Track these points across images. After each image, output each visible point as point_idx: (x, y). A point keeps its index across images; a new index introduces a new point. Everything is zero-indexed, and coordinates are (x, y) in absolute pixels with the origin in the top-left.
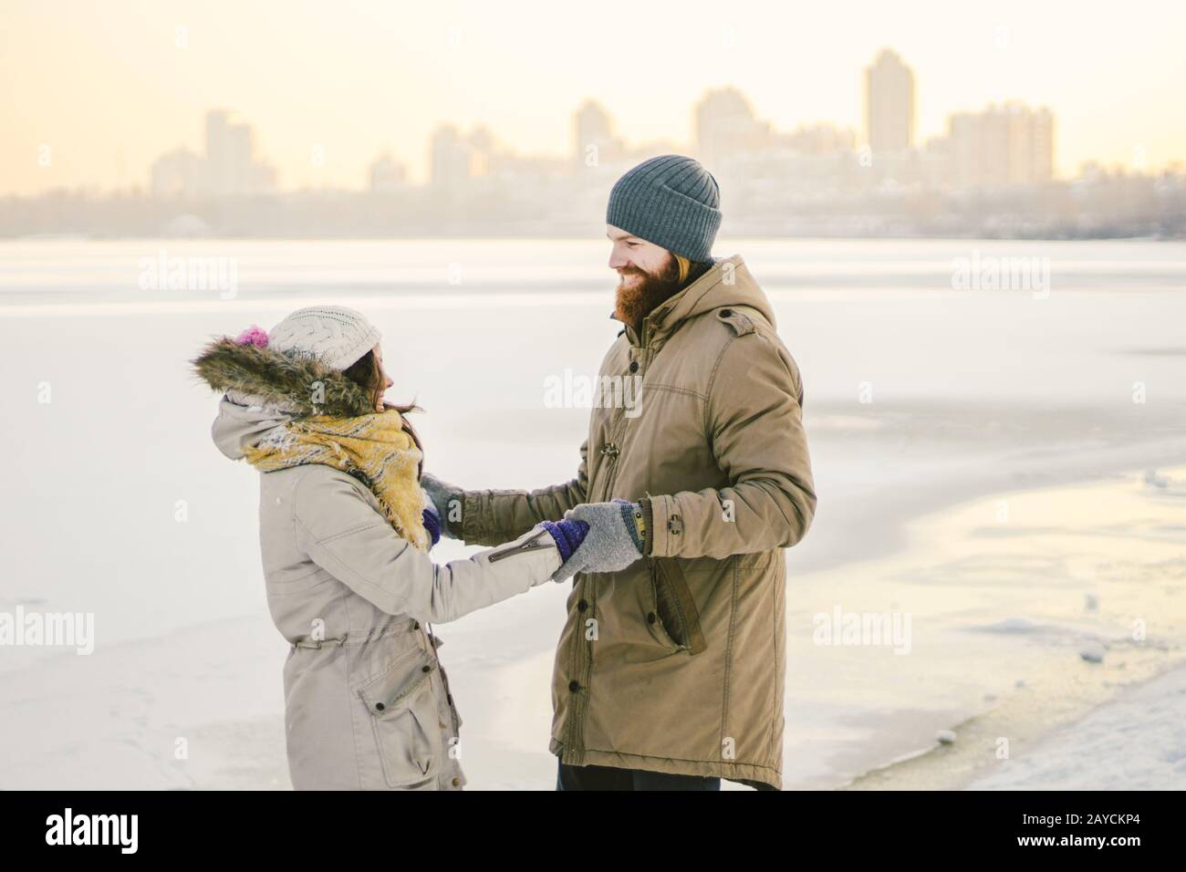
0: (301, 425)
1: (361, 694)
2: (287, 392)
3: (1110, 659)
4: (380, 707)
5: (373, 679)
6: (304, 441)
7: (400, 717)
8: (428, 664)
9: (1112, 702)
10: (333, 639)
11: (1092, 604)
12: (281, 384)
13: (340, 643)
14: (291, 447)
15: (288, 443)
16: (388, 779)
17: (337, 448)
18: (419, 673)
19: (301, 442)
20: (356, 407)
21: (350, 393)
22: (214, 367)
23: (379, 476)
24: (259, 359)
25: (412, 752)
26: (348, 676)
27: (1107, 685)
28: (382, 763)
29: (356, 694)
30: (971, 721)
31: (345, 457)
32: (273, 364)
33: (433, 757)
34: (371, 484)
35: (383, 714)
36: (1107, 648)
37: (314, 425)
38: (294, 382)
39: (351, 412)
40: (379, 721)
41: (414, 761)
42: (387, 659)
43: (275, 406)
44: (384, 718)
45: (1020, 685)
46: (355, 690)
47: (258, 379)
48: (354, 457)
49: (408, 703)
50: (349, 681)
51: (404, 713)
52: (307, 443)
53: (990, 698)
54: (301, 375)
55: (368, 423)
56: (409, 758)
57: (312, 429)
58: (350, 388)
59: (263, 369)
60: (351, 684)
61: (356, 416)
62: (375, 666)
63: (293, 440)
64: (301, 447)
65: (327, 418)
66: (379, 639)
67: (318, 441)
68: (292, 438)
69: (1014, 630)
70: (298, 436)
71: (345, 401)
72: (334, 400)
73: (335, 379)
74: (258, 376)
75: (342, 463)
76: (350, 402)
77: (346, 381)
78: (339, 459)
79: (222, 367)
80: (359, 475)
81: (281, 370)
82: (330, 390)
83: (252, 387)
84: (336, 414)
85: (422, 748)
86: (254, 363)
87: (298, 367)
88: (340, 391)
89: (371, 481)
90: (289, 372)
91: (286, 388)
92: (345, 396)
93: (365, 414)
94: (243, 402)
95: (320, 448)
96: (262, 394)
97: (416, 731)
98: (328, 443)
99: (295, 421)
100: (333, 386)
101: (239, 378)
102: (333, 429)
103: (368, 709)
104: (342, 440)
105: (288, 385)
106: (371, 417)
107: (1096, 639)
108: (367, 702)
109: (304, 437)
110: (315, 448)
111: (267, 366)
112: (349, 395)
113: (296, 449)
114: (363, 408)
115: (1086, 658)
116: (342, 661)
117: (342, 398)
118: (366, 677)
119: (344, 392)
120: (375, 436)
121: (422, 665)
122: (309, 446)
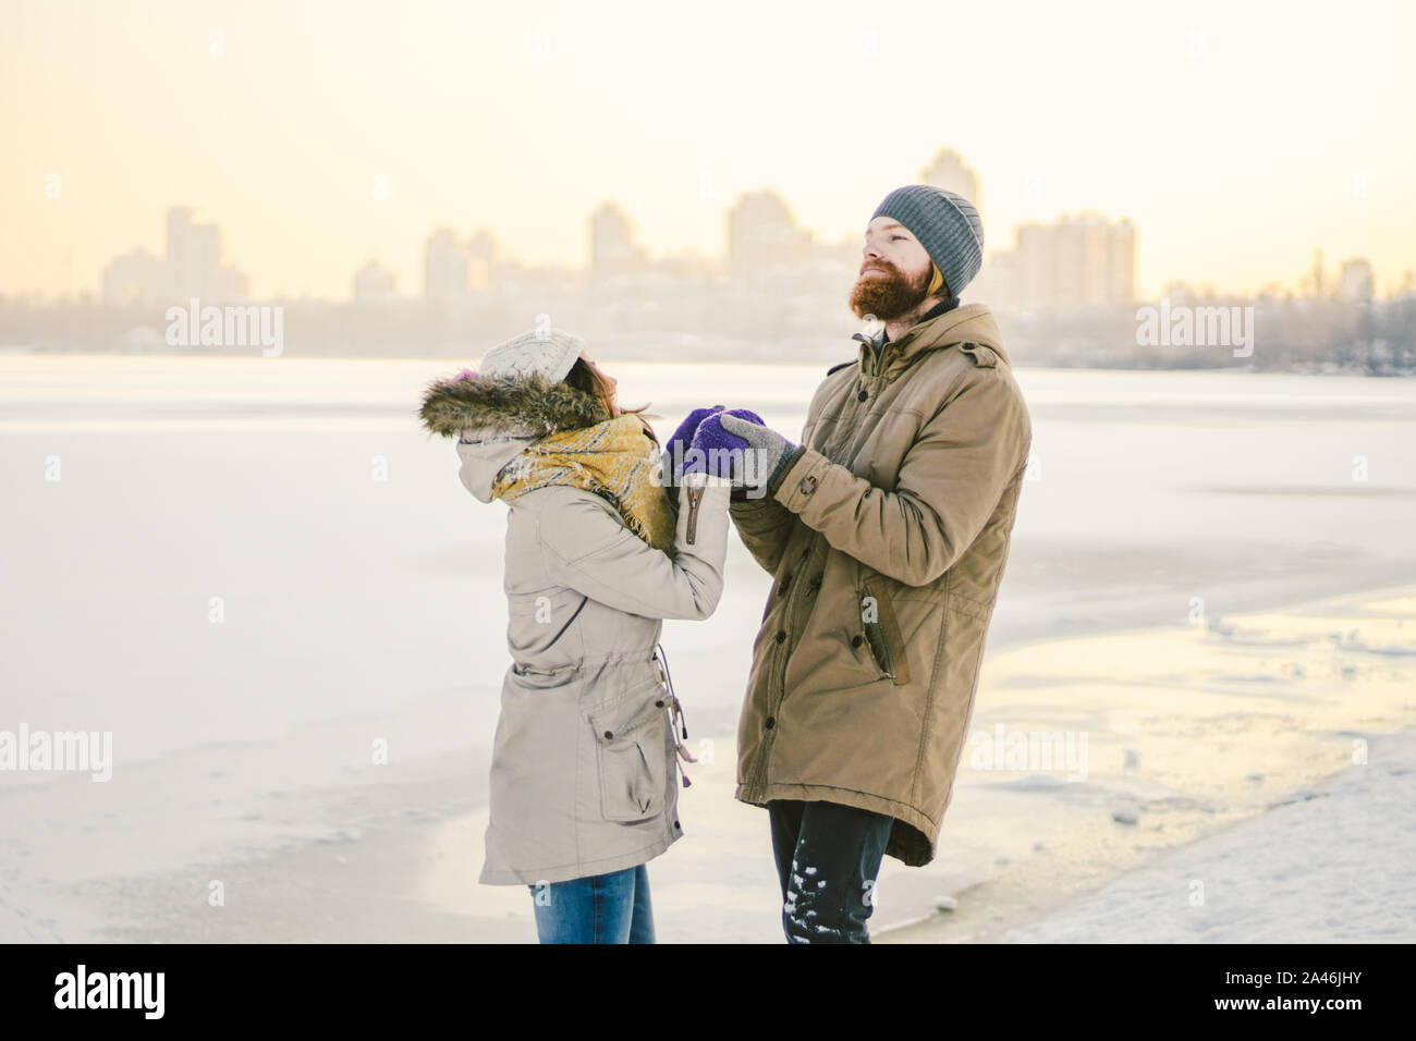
0: (538, 448)
1: (590, 720)
2: (516, 414)
3: (1147, 820)
4: (609, 735)
5: (606, 705)
6: (544, 464)
7: (626, 749)
8: (662, 699)
9: (1143, 867)
10: (568, 665)
11: (1132, 760)
12: (508, 407)
13: (575, 668)
14: (531, 474)
15: (527, 470)
16: (604, 811)
17: (579, 468)
18: (652, 708)
19: (541, 467)
20: (589, 415)
21: (580, 403)
22: (437, 410)
23: (625, 492)
24: (479, 389)
25: (633, 788)
26: (580, 698)
27: (1139, 849)
28: (601, 796)
29: (586, 719)
30: (977, 887)
31: (588, 476)
32: (495, 389)
33: (654, 796)
34: (618, 502)
35: (611, 743)
36: (1144, 809)
37: (551, 445)
38: (521, 402)
39: (586, 422)
40: (605, 751)
41: (635, 797)
42: (622, 687)
43: (507, 434)
44: (613, 747)
45: (1038, 848)
46: (585, 715)
47: (485, 409)
48: (597, 474)
49: (637, 736)
50: (580, 703)
51: (632, 746)
52: (547, 466)
53: (1003, 862)
54: (527, 393)
55: (605, 430)
56: (630, 794)
57: (549, 450)
58: (579, 398)
59: (485, 397)
60: (582, 707)
61: (592, 425)
62: (610, 693)
63: (533, 465)
64: (542, 472)
65: (562, 435)
66: (617, 664)
67: (558, 463)
68: (531, 463)
69: (1038, 787)
70: (537, 460)
71: (577, 412)
72: (565, 412)
73: (562, 391)
74: (483, 405)
75: (586, 483)
76: (582, 412)
77: (574, 391)
78: (583, 479)
79: (444, 408)
80: (604, 494)
81: (504, 393)
82: (560, 402)
83: (479, 420)
84: (571, 428)
85: (644, 784)
86: (476, 395)
87: (522, 386)
88: (569, 402)
89: (618, 499)
90: (513, 394)
91: (514, 409)
92: (576, 407)
93: (601, 421)
94: (475, 439)
95: (561, 470)
96: (490, 425)
97: (641, 766)
98: (568, 464)
99: (531, 445)
100: (561, 398)
101: (465, 414)
102: (571, 446)
103: (596, 736)
104: (582, 458)
105: (515, 406)
106: (605, 424)
107: (1132, 799)
108: (596, 728)
109: (543, 459)
110: (557, 470)
111: (489, 393)
112: (580, 405)
113: (536, 475)
114: (597, 416)
115: (1118, 819)
116: (575, 686)
117: (573, 409)
118: (598, 701)
119: (574, 402)
120: (615, 445)
121: (656, 700)
122: (550, 469)
